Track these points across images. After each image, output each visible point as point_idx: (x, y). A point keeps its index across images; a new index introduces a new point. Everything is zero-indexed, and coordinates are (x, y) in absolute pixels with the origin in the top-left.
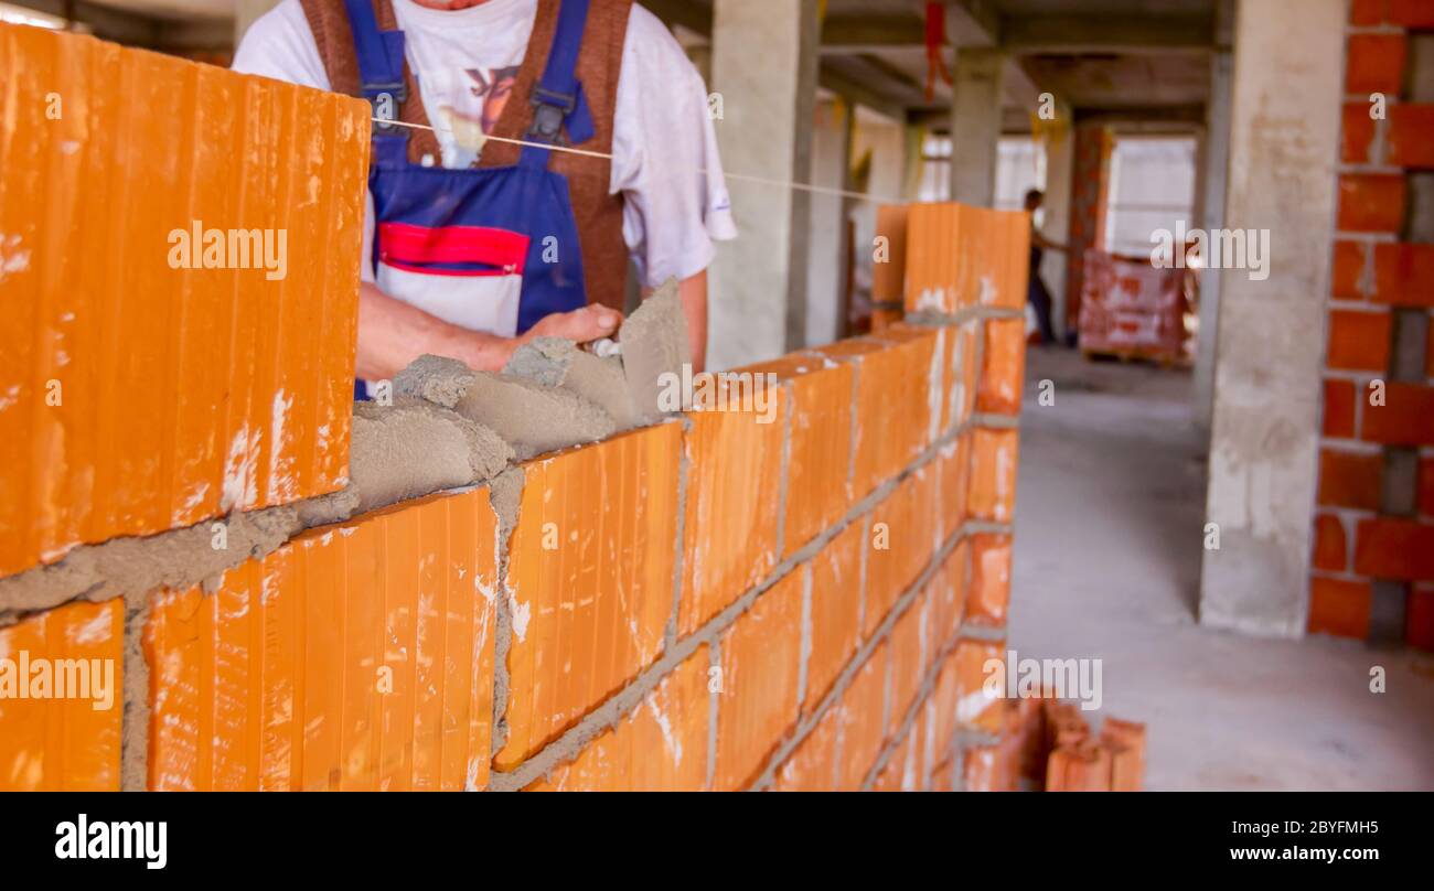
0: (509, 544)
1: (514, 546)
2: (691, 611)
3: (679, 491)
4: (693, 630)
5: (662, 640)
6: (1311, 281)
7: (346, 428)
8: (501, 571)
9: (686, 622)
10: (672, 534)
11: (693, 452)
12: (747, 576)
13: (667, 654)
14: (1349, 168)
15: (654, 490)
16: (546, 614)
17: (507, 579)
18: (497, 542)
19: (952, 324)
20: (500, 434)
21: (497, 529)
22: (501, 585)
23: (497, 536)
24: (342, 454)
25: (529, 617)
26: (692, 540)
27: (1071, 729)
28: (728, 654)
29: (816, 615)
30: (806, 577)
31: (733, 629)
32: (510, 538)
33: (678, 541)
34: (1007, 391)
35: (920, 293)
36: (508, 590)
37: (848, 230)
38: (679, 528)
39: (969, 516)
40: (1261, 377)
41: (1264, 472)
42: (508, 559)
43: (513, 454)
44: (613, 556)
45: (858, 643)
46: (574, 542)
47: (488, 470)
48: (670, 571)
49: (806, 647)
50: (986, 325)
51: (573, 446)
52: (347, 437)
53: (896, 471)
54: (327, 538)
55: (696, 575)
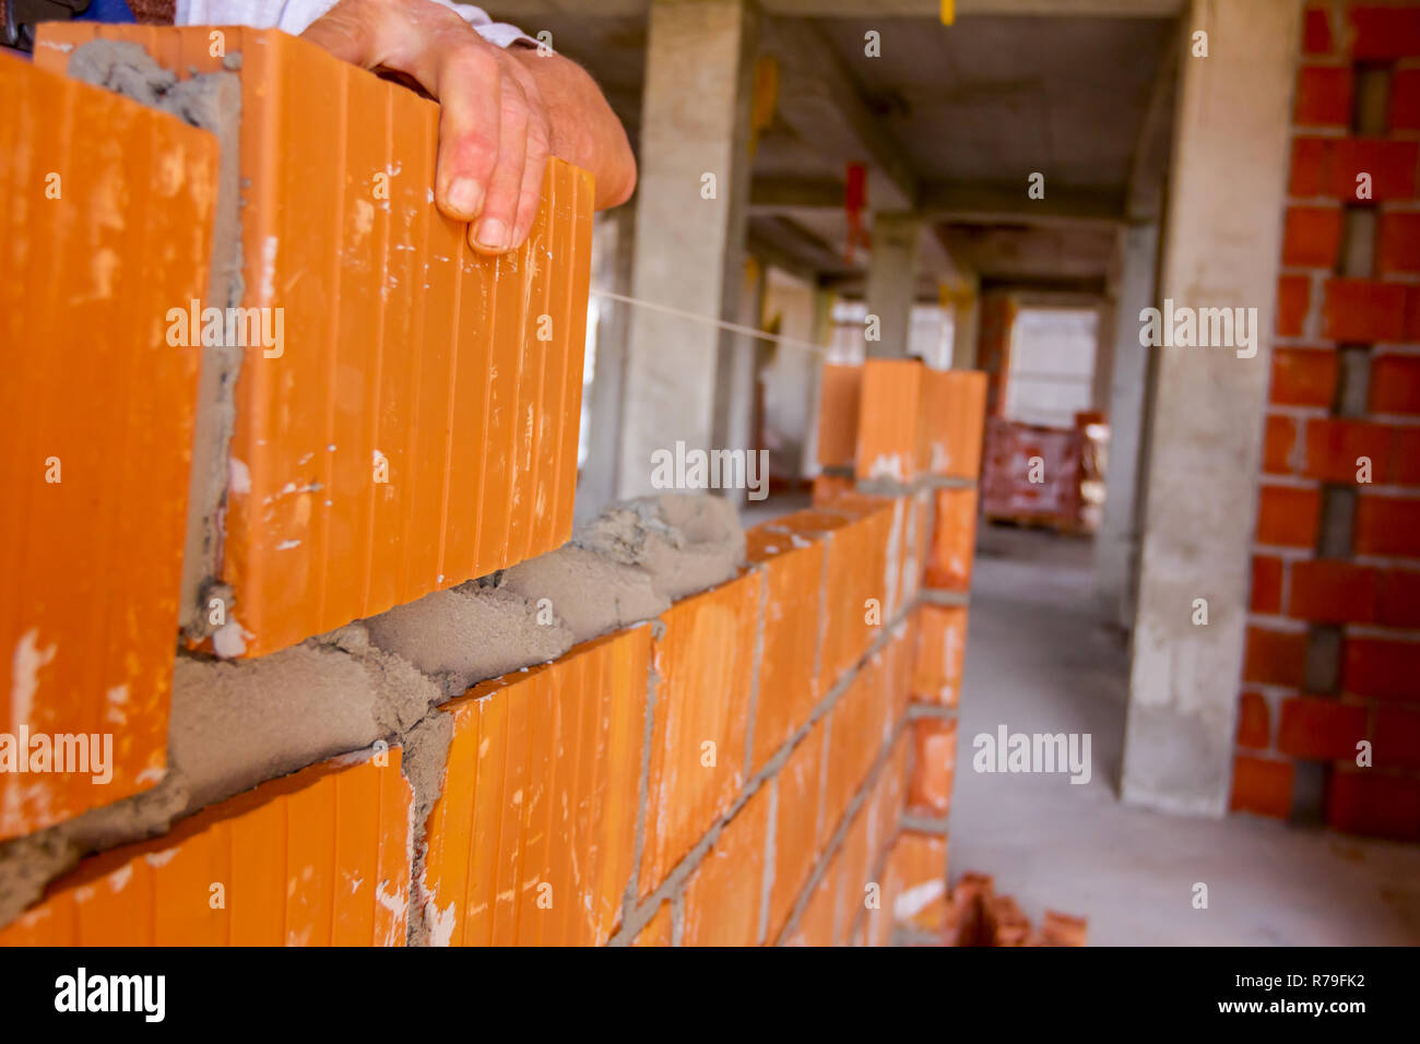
0: (427, 825)
1: (437, 825)
2: (653, 863)
3: (645, 715)
4: (655, 887)
5: (620, 909)
6: (1241, 455)
7: (161, 686)
8: (415, 865)
9: (648, 878)
10: (636, 772)
11: (663, 663)
12: (714, 806)
13: (625, 926)
14: (1284, 341)
15: (617, 721)
16: (478, 914)
17: (424, 876)
18: (412, 826)
19: (909, 493)
20: (417, 666)
21: (412, 807)
22: (416, 887)
23: (412, 817)
24: (155, 729)
25: (454, 924)
26: (657, 775)
27: (1011, 924)
28: (691, 907)
29: (780, 839)
30: (772, 795)
31: (697, 874)
32: (431, 818)
33: (642, 780)
34: (957, 565)
35: (873, 459)
36: (425, 891)
37: (758, 391)
38: (644, 764)
39: (914, 699)
40: (1189, 551)
41: (1190, 650)
42: (426, 847)
43: (437, 693)
44: (566, 815)
45: (816, 857)
46: (518, 806)
47: (400, 721)
48: (632, 819)
49: (769, 877)
50: (937, 495)
51: (518, 670)
52: (165, 702)
53: (853, 661)
54: (121, 878)
55: (660, 818)
